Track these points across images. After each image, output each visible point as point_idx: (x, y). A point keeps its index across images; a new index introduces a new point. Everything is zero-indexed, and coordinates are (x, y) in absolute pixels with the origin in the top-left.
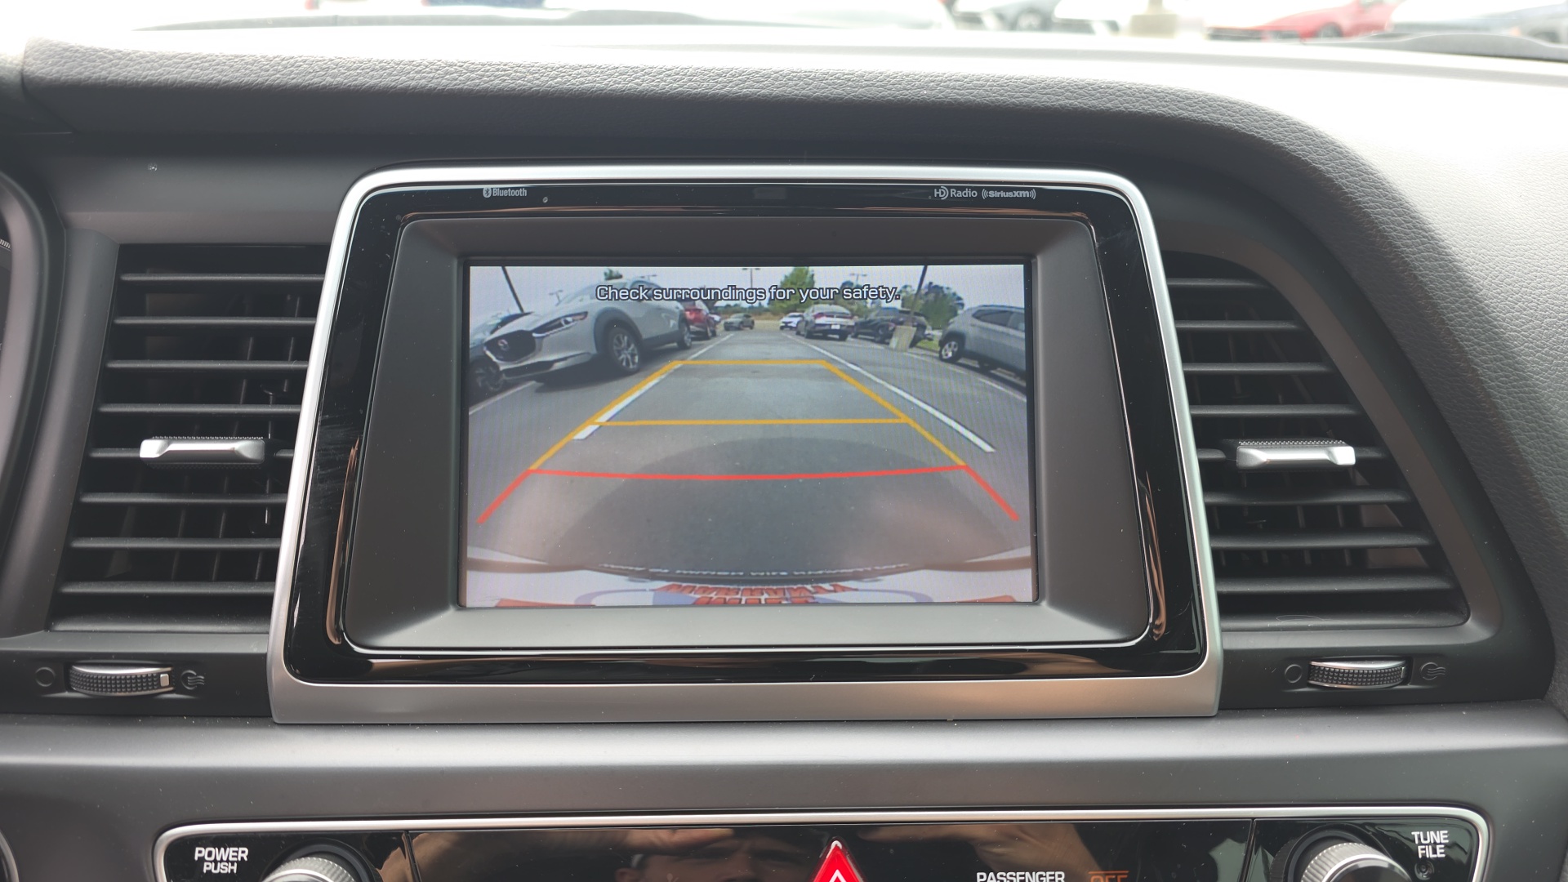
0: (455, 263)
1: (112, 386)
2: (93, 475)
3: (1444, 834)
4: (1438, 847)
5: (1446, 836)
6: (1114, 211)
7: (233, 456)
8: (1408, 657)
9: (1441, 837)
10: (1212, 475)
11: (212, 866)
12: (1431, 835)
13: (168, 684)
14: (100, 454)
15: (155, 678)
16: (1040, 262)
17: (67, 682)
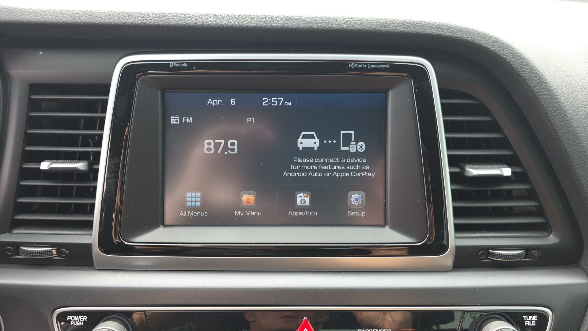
0: (160, 93)
1: (29, 139)
2: (25, 174)
3: (536, 317)
4: (533, 321)
5: (536, 318)
6: (419, 74)
7: (75, 169)
8: (527, 249)
9: (534, 318)
11: (74, 322)
12: (531, 317)
13: (55, 254)
14: (26, 166)
15: (51, 252)
16: (390, 94)
17: (18, 252)
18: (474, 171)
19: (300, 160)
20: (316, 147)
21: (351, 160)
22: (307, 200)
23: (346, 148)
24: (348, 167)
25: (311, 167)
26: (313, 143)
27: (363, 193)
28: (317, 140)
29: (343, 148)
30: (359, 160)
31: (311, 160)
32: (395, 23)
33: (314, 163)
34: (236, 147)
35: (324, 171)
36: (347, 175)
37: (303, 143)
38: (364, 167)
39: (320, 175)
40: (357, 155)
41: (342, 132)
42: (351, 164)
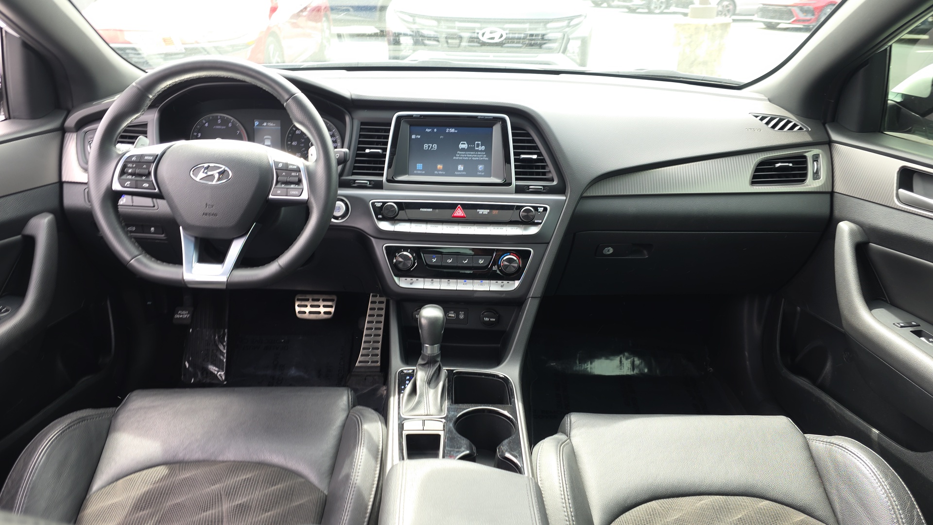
0: (409, 126)
1: (360, 142)
2: (358, 155)
5: (543, 209)
6: (503, 121)
7: (379, 152)
8: (544, 187)
10: (516, 160)
11: (377, 205)
13: (369, 184)
14: (358, 152)
15: (367, 183)
16: (494, 127)
17: (355, 183)
18: (523, 156)
19: (460, 153)
20: (466, 148)
21: (480, 153)
22: (462, 168)
23: (477, 149)
24: (478, 156)
25: (464, 155)
26: (465, 146)
27: (483, 166)
28: (466, 145)
29: (476, 149)
30: (482, 153)
31: (464, 153)
32: (496, 103)
33: (465, 154)
34: (436, 147)
35: (469, 157)
36: (478, 159)
37: (461, 146)
38: (484, 156)
39: (468, 158)
40: (481, 151)
41: (476, 142)
42: (479, 155)
